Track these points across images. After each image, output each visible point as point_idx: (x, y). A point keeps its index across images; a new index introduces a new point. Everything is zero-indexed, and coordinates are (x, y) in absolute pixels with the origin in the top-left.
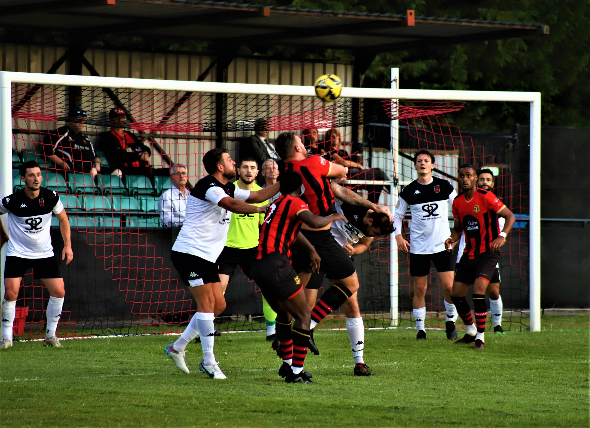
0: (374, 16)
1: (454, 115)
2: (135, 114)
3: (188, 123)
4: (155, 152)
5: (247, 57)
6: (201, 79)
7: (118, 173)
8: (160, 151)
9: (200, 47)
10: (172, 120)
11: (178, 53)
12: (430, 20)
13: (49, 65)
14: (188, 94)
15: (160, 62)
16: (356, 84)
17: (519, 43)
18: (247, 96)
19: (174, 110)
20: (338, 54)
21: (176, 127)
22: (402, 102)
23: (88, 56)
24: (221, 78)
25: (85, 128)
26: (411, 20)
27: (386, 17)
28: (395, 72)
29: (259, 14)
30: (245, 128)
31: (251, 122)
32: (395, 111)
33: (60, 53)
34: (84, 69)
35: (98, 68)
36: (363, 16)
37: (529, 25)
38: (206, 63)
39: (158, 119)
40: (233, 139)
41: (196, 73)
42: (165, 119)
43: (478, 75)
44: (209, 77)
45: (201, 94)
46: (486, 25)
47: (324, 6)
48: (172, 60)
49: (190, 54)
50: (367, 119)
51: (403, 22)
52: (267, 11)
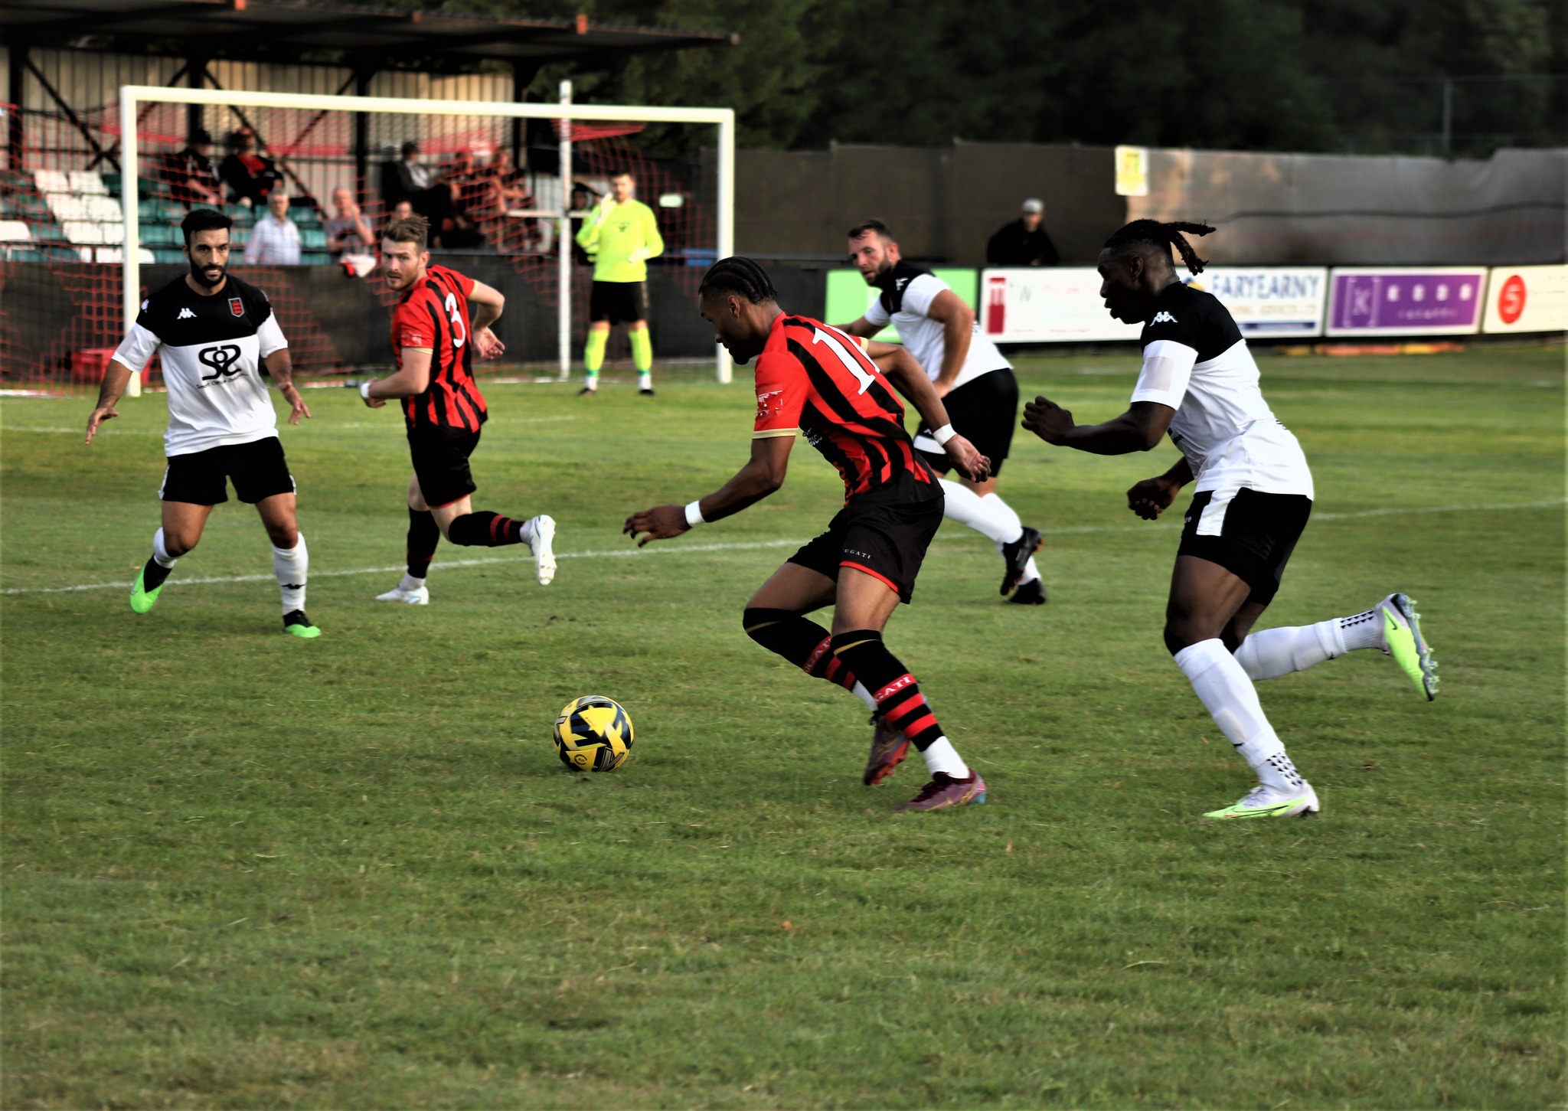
0: (538, 23)
1: (631, 137)
2: (265, 136)
3: (326, 146)
4: (287, 178)
5: (393, 69)
6: (340, 92)
7: (247, 202)
8: (294, 177)
9: (336, 56)
10: (305, 143)
11: (313, 64)
12: (604, 27)
13: (168, 78)
14: (324, 112)
15: (293, 72)
16: (518, 98)
17: (703, 53)
18: (392, 115)
19: (308, 130)
20: (495, 64)
21: (311, 149)
22: (575, 122)
23: (212, 66)
24: (362, 92)
25: (211, 151)
26: (583, 25)
27: (552, 23)
28: (566, 87)
29: (408, 19)
30: (391, 151)
31: (398, 146)
32: (565, 130)
33: (181, 63)
34: (207, 82)
35: (224, 80)
36: (527, 22)
37: (716, 34)
38: (346, 74)
39: (291, 138)
40: (376, 164)
41: (334, 86)
42: (299, 140)
43: (657, 89)
44: (349, 90)
45: (339, 113)
46: (668, 33)
47: (478, 9)
48: (307, 70)
49: (327, 65)
50: (530, 141)
51: (573, 28)
52: (417, 16)
